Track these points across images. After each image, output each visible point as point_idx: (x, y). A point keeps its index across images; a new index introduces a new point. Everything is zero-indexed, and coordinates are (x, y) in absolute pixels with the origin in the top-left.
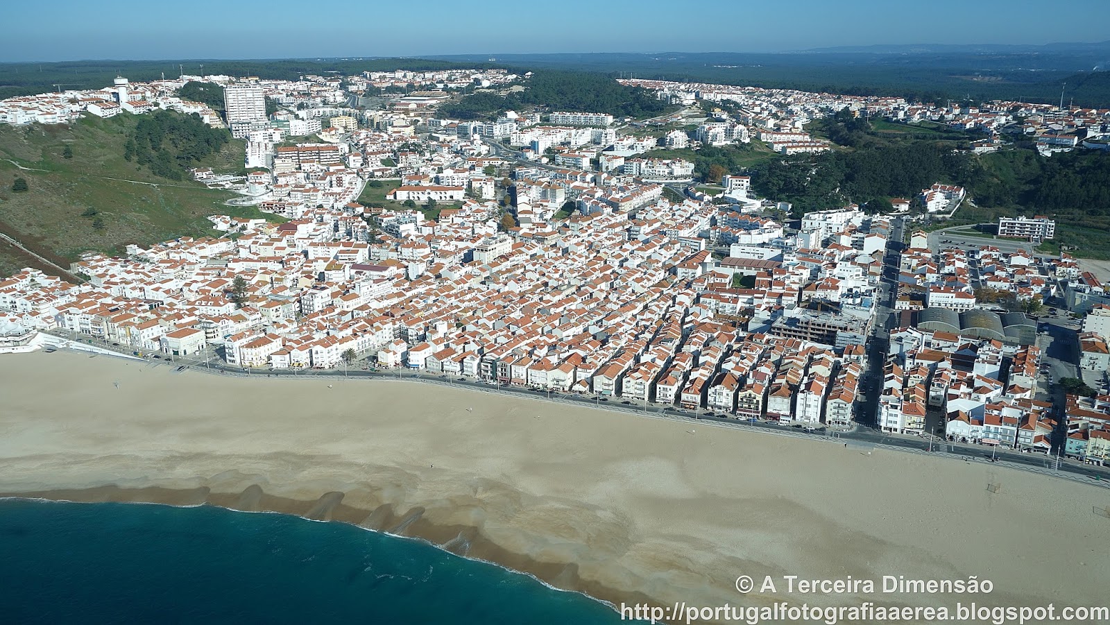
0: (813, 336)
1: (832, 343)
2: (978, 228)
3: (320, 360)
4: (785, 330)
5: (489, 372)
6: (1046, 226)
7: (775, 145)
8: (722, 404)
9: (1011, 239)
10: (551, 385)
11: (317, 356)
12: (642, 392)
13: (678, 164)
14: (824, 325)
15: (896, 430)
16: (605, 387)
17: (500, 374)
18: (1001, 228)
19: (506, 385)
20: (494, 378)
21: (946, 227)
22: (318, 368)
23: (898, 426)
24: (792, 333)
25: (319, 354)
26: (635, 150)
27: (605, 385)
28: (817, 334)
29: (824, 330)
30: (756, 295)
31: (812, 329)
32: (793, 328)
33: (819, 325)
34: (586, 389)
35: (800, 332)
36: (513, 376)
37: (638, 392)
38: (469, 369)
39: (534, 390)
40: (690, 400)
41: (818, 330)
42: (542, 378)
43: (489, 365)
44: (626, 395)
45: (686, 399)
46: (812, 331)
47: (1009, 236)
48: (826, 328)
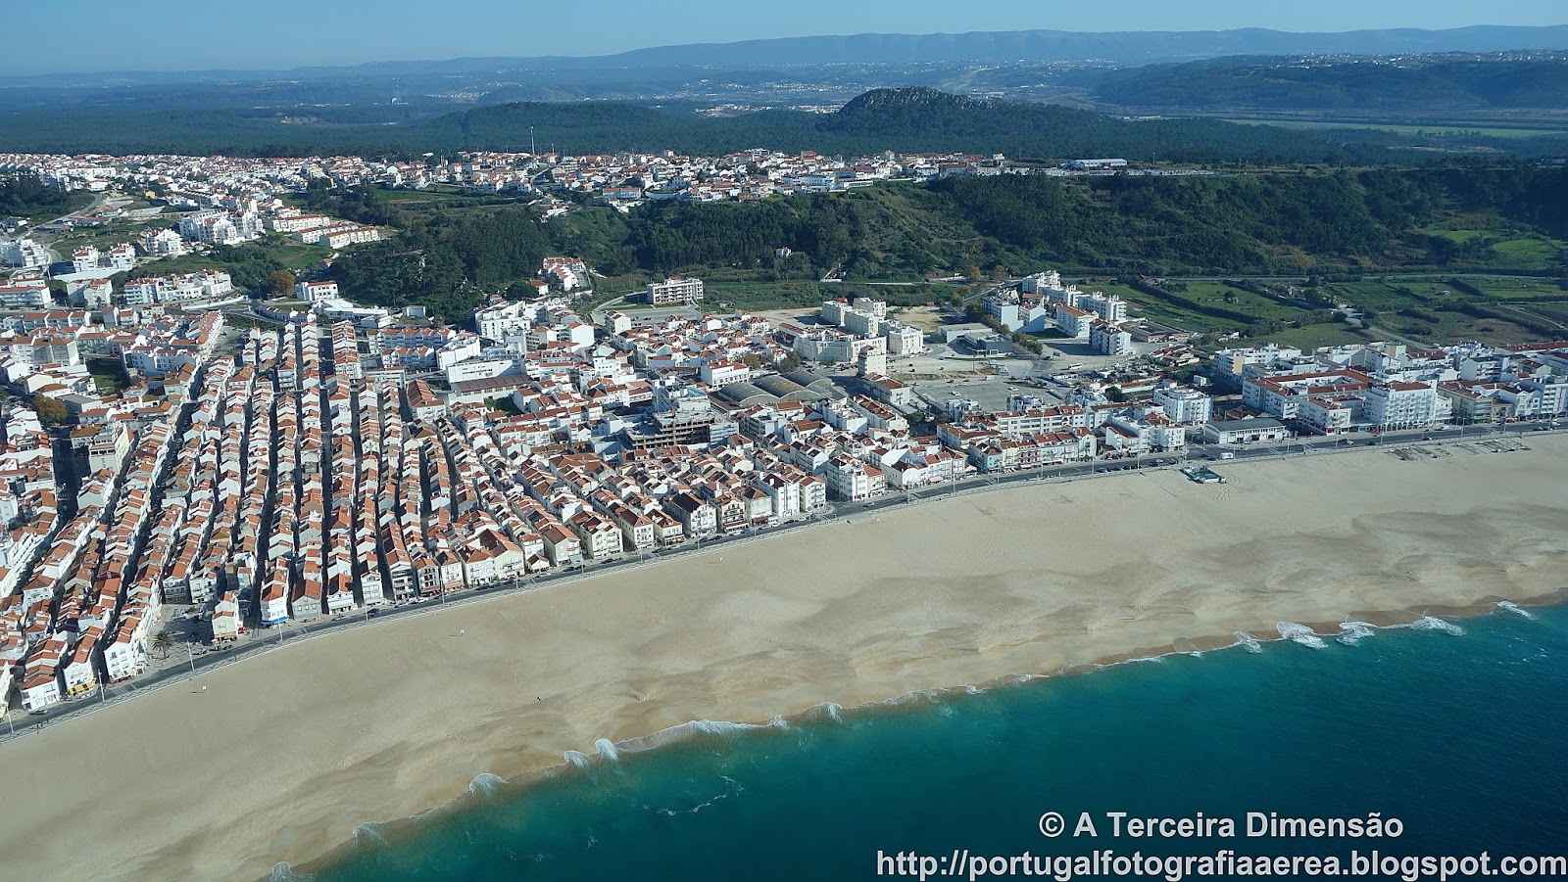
0: (680, 439)
1: (707, 440)
2: (629, 300)
3: (121, 667)
4: (647, 440)
5: (407, 588)
6: (695, 287)
7: (304, 235)
8: (707, 526)
9: (668, 305)
10: (502, 575)
11: (114, 661)
12: (616, 543)
13: (210, 278)
14: (689, 424)
15: (864, 496)
16: (571, 553)
17: (424, 585)
18: (655, 296)
19: (438, 596)
20: (418, 592)
21: (600, 303)
22: (120, 680)
23: (866, 492)
24: (656, 442)
25: (119, 659)
26: (115, 266)
27: (569, 550)
28: (684, 436)
29: (690, 429)
30: (559, 415)
31: (677, 431)
32: (657, 436)
33: (684, 425)
34: (546, 564)
35: (664, 438)
36: (445, 581)
37: (612, 544)
38: (373, 595)
39: (484, 589)
40: (672, 533)
41: (684, 430)
42: (485, 569)
43: (406, 579)
44: (598, 553)
45: (669, 534)
46: (678, 434)
47: (664, 303)
48: (692, 426)
